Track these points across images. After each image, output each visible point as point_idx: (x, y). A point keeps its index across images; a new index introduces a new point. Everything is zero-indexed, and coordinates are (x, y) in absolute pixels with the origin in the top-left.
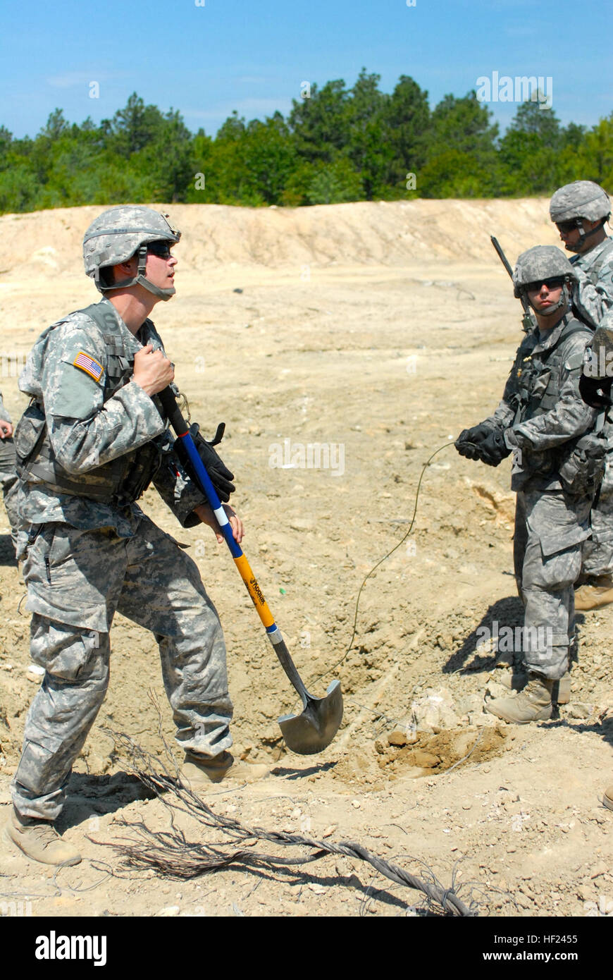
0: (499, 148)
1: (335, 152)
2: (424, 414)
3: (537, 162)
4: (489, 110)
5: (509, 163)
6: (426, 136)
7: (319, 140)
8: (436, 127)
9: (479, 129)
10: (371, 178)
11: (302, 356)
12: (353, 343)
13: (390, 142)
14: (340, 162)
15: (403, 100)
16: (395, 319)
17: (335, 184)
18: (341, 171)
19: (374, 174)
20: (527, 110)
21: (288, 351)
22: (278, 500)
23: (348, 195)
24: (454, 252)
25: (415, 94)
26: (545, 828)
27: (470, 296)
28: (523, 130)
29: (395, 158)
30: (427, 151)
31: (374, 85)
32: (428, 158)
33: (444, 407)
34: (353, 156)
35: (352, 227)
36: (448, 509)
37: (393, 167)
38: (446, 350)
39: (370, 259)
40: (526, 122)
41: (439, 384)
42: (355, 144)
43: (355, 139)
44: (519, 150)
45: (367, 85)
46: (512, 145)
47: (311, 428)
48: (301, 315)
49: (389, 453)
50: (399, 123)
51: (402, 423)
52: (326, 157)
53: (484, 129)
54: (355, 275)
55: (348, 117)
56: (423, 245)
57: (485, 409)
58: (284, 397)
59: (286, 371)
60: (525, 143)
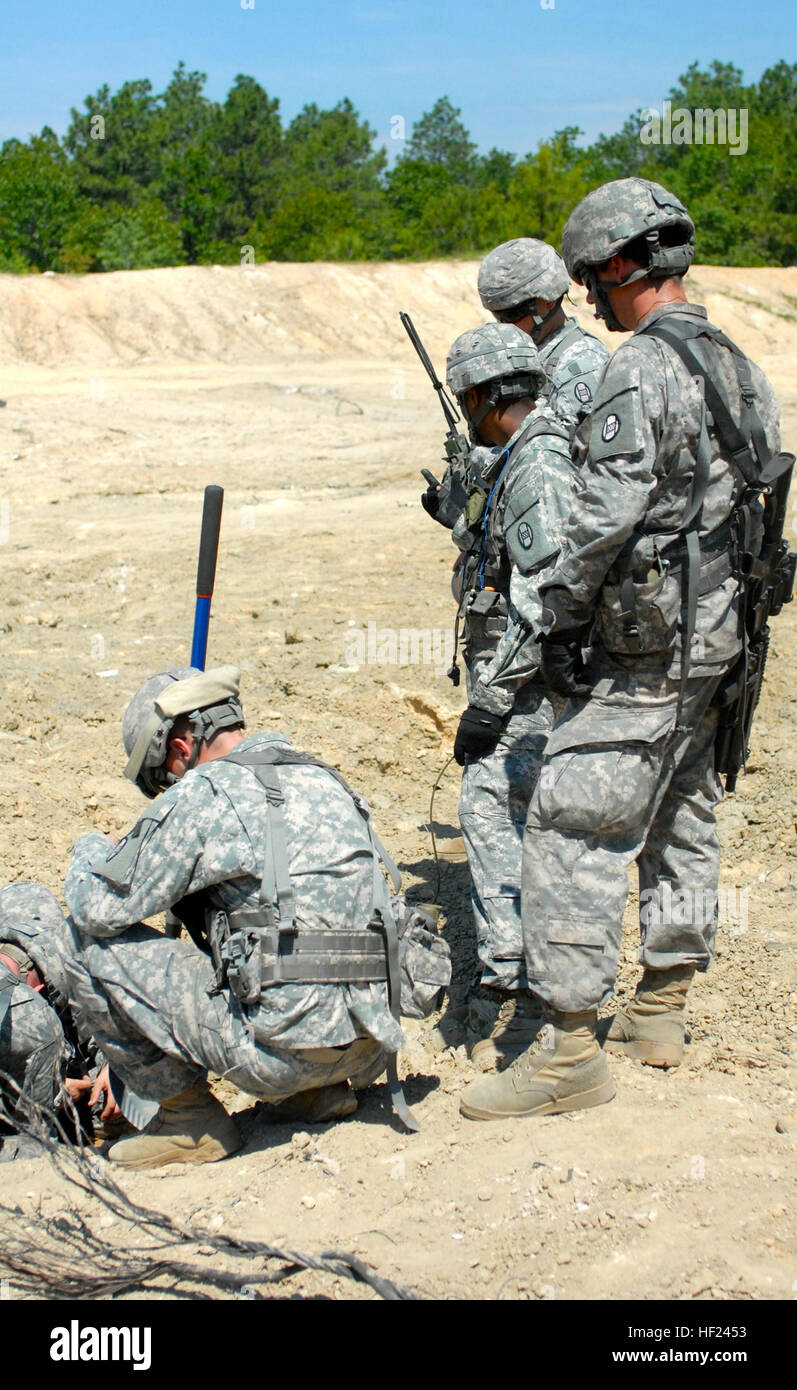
0: (385, 186)
1: (138, 190)
2: (308, 589)
3: (444, 208)
4: (371, 128)
5: (401, 209)
6: (277, 166)
7: (113, 172)
8: (291, 154)
9: (356, 158)
10: (194, 230)
11: (104, 503)
12: (184, 482)
13: (222, 176)
14: (146, 206)
15: (241, 112)
16: (244, 445)
17: (140, 239)
18: (150, 220)
19: (198, 224)
20: (428, 129)
21: (84, 495)
22: (102, 726)
23: (160, 256)
24: (328, 342)
25: (258, 103)
26: (612, 1223)
27: (355, 409)
28: (422, 158)
29: (231, 200)
30: (279, 191)
31: (196, 88)
32: (280, 202)
33: (337, 577)
34: (167, 195)
35: (171, 305)
36: (369, 733)
37: (227, 214)
38: (325, 492)
39: (201, 353)
40: (427, 148)
41: (326, 542)
42: (168, 178)
43: (168, 170)
44: (416, 189)
45: (185, 89)
46: (406, 183)
47: (136, 613)
48: (98, 439)
49: (263, 650)
50: (235, 147)
51: (276, 602)
52: (123, 197)
53: (365, 157)
54: (179, 377)
55: (157, 137)
56: (281, 332)
57: (399, 579)
58: (89, 567)
59: (87, 527)
60: (426, 179)
